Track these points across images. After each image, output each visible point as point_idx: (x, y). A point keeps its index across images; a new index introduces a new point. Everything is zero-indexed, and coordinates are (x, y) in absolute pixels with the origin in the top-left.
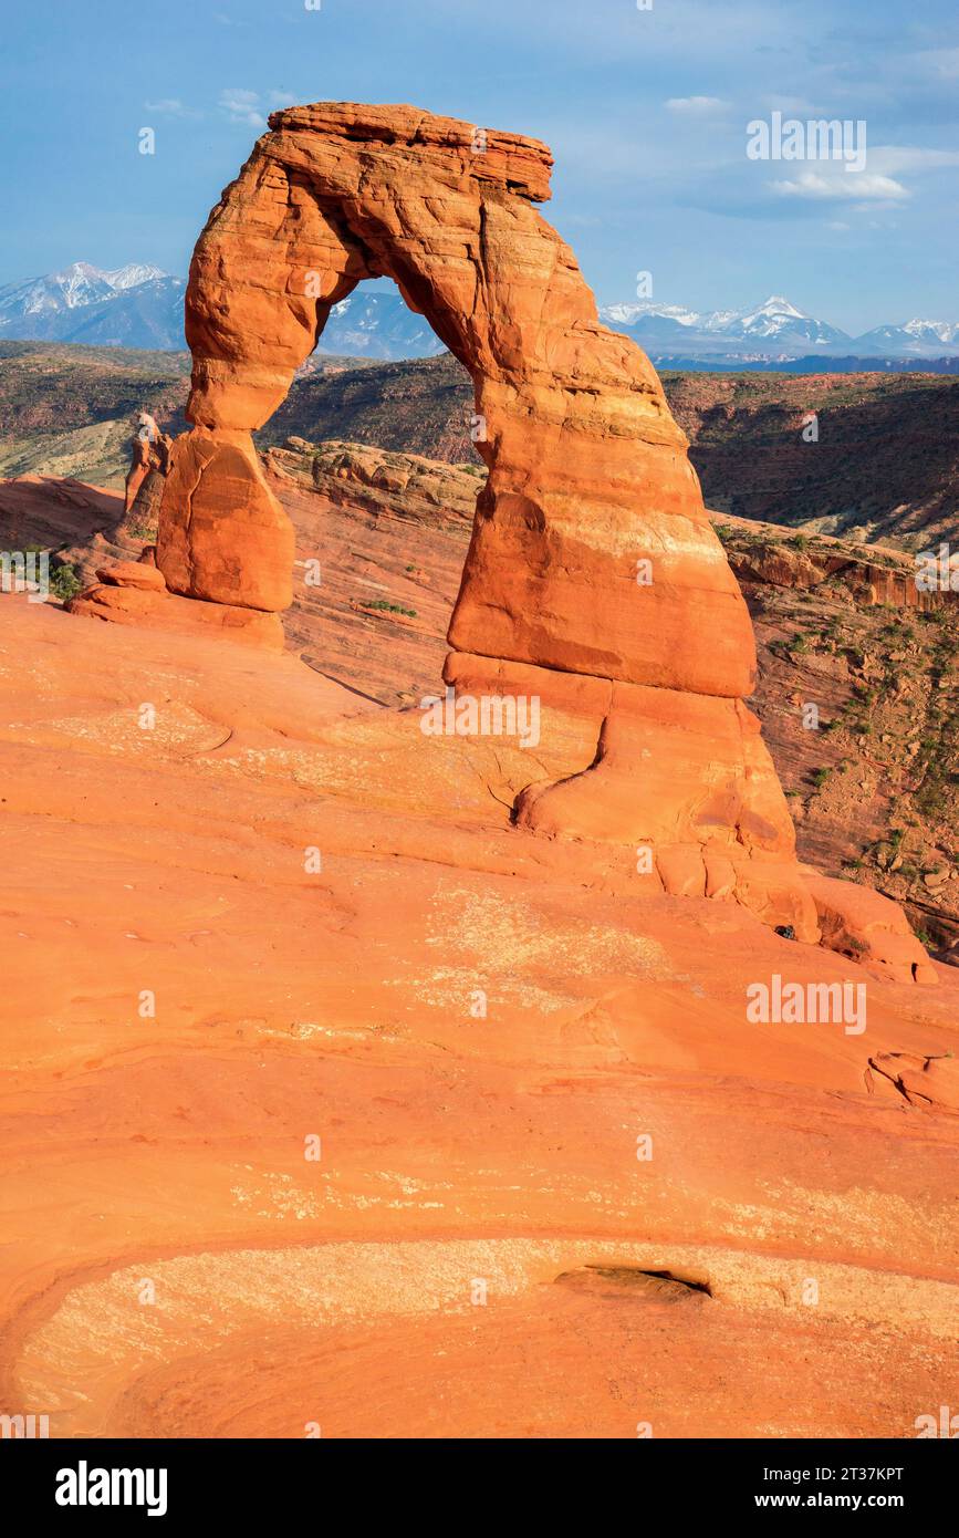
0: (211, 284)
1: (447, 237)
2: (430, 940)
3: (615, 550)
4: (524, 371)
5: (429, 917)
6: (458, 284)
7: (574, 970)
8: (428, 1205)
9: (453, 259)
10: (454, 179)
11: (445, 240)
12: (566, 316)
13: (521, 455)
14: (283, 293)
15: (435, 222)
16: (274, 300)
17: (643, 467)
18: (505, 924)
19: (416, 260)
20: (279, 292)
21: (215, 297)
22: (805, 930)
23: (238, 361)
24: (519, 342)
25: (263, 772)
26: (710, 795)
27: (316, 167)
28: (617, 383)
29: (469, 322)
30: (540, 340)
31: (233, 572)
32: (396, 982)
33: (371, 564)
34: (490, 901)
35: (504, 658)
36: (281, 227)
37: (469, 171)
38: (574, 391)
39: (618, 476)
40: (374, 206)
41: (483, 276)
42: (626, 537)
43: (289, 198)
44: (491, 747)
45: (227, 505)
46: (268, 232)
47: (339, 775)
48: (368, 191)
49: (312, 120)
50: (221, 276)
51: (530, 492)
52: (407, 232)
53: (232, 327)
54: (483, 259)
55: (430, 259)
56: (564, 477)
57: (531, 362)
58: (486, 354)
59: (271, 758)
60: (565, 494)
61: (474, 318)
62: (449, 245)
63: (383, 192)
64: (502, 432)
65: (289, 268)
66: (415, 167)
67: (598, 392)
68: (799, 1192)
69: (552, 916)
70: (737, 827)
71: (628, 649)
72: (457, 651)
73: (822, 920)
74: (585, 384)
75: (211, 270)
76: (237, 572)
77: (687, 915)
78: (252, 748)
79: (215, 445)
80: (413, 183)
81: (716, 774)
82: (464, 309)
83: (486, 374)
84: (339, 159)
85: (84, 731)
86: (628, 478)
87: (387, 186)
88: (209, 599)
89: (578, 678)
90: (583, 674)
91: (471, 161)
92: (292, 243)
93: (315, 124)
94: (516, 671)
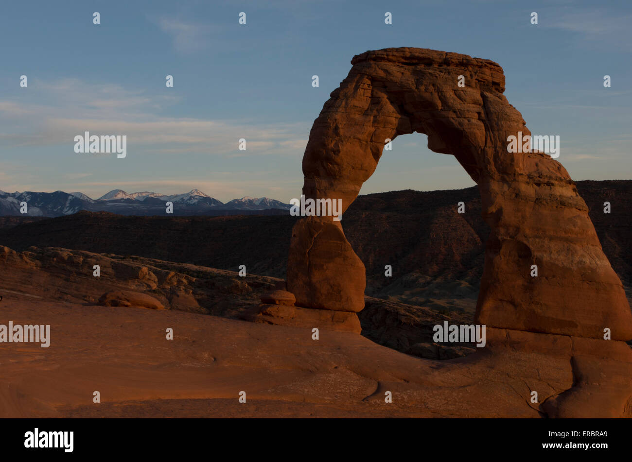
0: (331, 139)
1: (469, 109)
3: (572, 266)
4: (515, 174)
6: (478, 131)
9: (474, 120)
10: (469, 81)
11: (468, 110)
13: (513, 218)
14: (370, 142)
15: (462, 102)
16: (363, 146)
17: (579, 222)
20: (367, 142)
21: (331, 145)
23: (336, 179)
27: (391, 78)
28: (561, 180)
29: (483, 151)
30: (520, 159)
31: (337, 292)
35: (509, 329)
36: (368, 109)
37: (475, 77)
38: (538, 184)
39: (568, 227)
40: (427, 95)
41: (490, 128)
42: (577, 259)
43: (372, 94)
44: (522, 378)
46: (362, 111)
47: (450, 403)
48: (422, 88)
49: (387, 55)
50: (337, 134)
51: (520, 238)
52: (446, 108)
53: (339, 161)
54: (488, 119)
55: (461, 120)
56: (538, 229)
57: (518, 170)
60: (540, 238)
61: (486, 148)
62: (470, 113)
63: (431, 88)
64: (502, 208)
65: (373, 129)
66: (446, 76)
67: (552, 185)
71: (580, 319)
74: (546, 180)
76: (339, 292)
79: (322, 224)
80: (449, 83)
82: (481, 144)
83: (492, 178)
84: (403, 73)
85: (306, 390)
86: (573, 229)
87: (434, 85)
88: (321, 308)
89: (551, 337)
90: (554, 334)
91: (476, 73)
92: (375, 117)
93: (390, 57)
94: (516, 335)
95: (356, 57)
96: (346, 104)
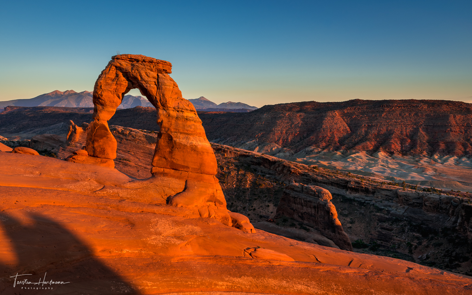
0: (99, 90)
1: (150, 80)
2: (151, 230)
3: (188, 144)
4: (167, 107)
5: (151, 225)
6: (153, 90)
7: (183, 235)
8: (154, 287)
9: (152, 85)
10: (152, 69)
12: (176, 96)
13: (167, 125)
14: (115, 92)
15: (148, 77)
16: (113, 93)
17: (193, 127)
18: (167, 225)
19: (144, 85)
20: (114, 92)
21: (100, 93)
22: (229, 223)
23: (104, 106)
24: (166, 101)
25: (112, 194)
26: (209, 196)
27: (122, 66)
28: (187, 110)
29: (155, 97)
30: (171, 101)
31: (103, 151)
32: (144, 239)
33: (121, 151)
34: (164, 221)
35: (164, 168)
36: (114, 79)
37: (155, 67)
38: (178, 111)
39: (188, 129)
40: (135, 74)
41: (158, 88)
42: (190, 142)
43: (116, 73)
44: (162, 187)
45: (102, 137)
46: (111, 80)
47: (129, 194)
48: (133, 71)
49: (121, 57)
50: (101, 88)
51: (169, 132)
52: (142, 79)
53: (103, 99)
54: (158, 84)
55: (147, 85)
56: (176, 129)
57: (169, 105)
58: (159, 104)
59: (113, 191)
60: (177, 133)
61: (157, 96)
62: (151, 82)
63: (137, 71)
64: (163, 120)
65: (116, 87)
66: (143, 67)
67: (183, 112)
68: (231, 278)
69: (177, 223)
70: (215, 202)
71: (191, 165)
72: (154, 166)
73: (233, 221)
74: (180, 110)
75: (99, 87)
76: (104, 151)
77: (206, 221)
78: (109, 189)
79: (99, 124)
80: (143, 70)
81: (210, 191)
82: (154, 95)
83: (159, 108)
84: (127, 65)
85: (71, 187)
86: (190, 129)
87: (137, 70)
88: (98, 157)
89: (180, 172)
90: (181, 171)
91: (155, 66)
92: (117, 82)
93: (122, 58)
94: (167, 171)
95: (112, 57)
96: (105, 76)
